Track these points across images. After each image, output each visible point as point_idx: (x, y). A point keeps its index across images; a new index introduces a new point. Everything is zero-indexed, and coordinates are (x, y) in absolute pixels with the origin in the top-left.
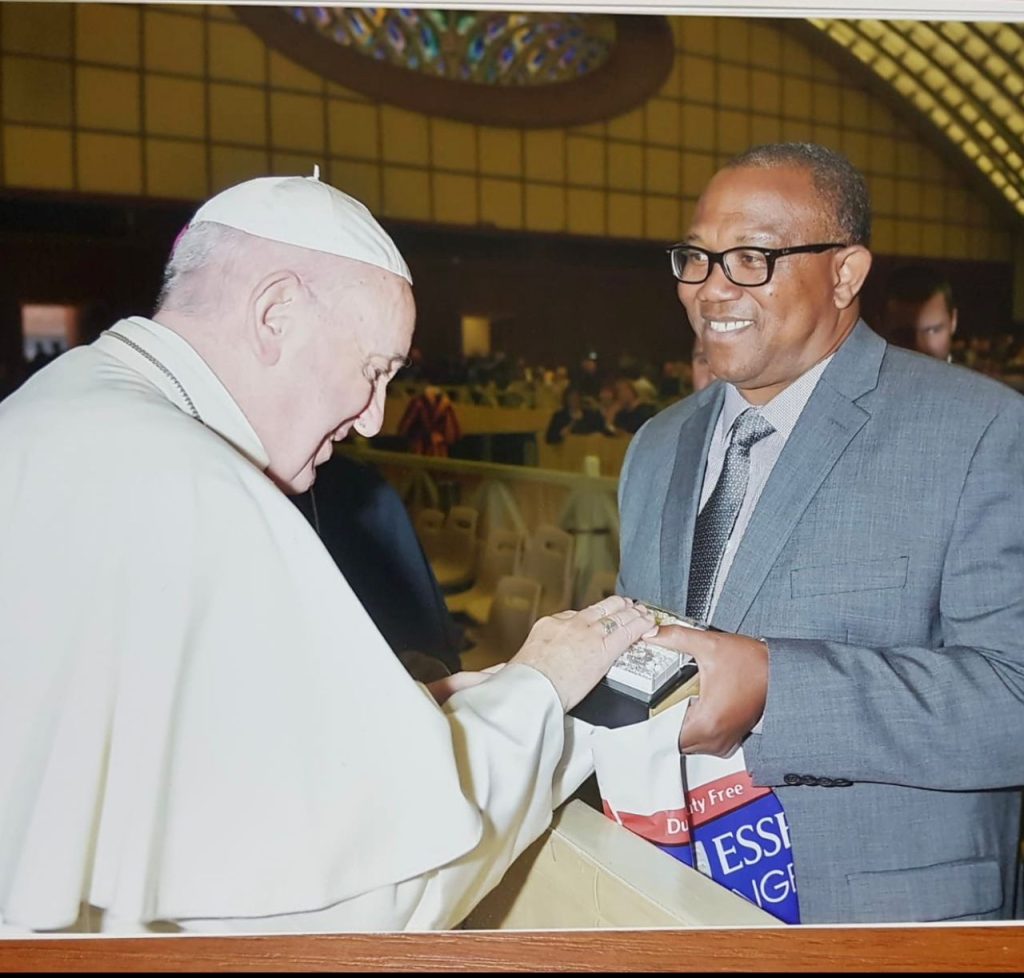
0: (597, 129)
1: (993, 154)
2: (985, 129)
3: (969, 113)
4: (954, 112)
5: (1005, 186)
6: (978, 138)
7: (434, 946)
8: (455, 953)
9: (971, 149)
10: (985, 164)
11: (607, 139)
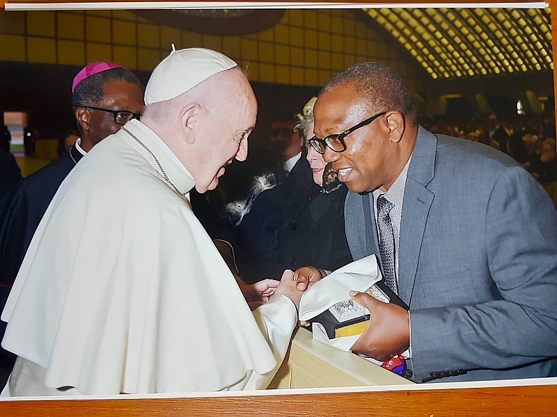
0: (254, 36)
1: (417, 48)
2: (414, 38)
3: (407, 32)
4: (401, 31)
5: (417, 56)
6: (411, 42)
7: (245, 404)
8: (254, 407)
9: (408, 46)
10: (414, 52)
11: (258, 40)
